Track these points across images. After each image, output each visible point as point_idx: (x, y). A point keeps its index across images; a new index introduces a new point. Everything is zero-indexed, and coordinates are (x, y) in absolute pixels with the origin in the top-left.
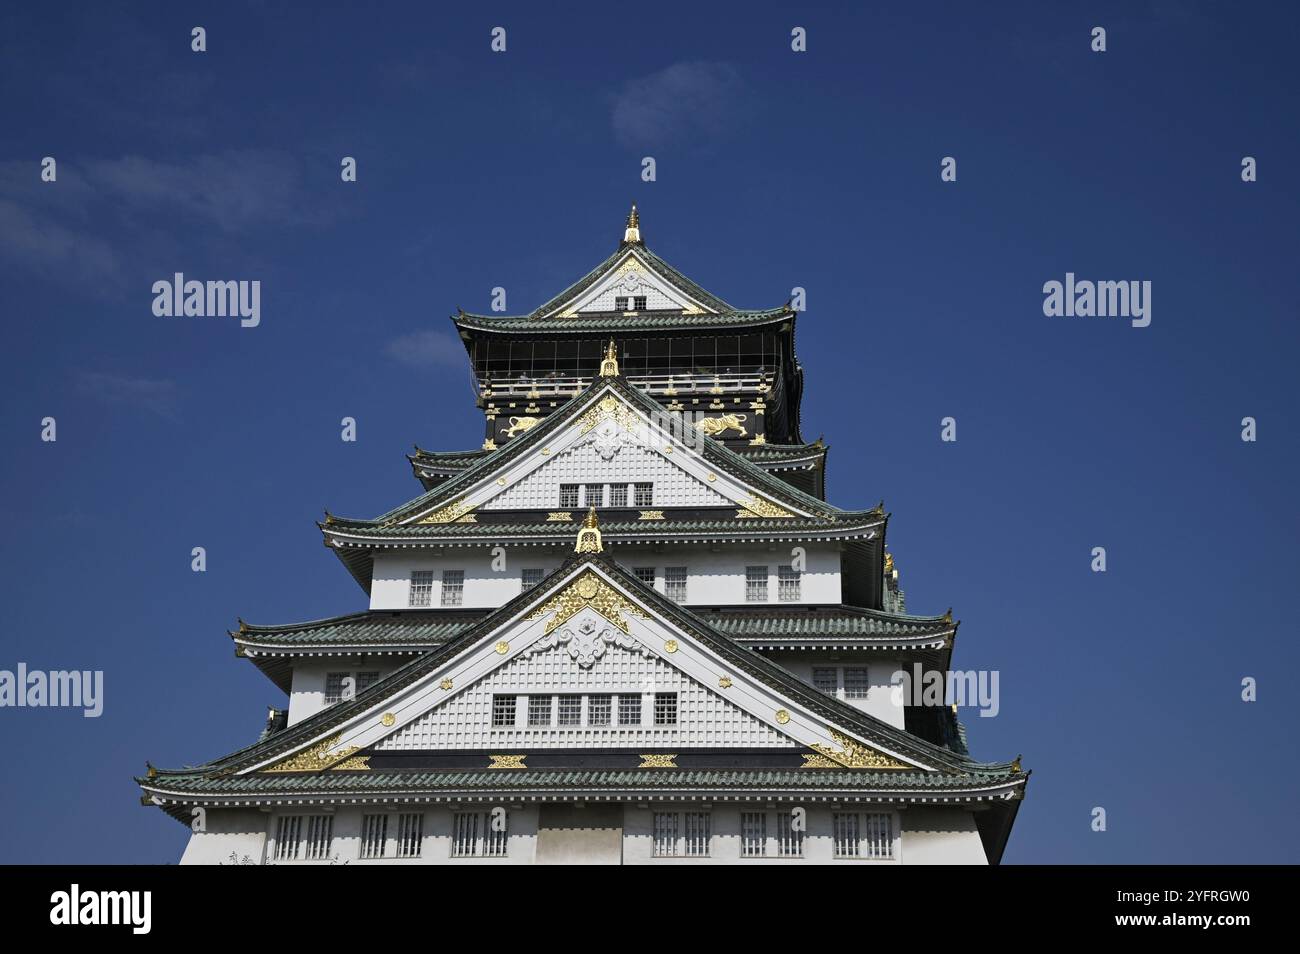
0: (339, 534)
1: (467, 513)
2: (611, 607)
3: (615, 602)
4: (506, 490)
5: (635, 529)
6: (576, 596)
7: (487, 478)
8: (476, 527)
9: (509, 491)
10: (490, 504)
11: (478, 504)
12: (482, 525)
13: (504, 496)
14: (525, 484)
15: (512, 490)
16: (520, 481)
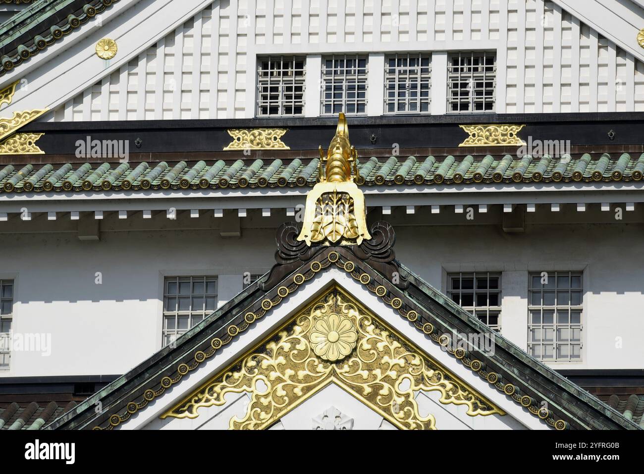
1: (20, 132)
2: (392, 382)
3: (401, 370)
4: (118, 71)
5: (449, 175)
6: (302, 354)
7: (68, 39)
8: (42, 171)
9: (126, 73)
10: (79, 107)
11: (48, 109)
12: (57, 166)
13: (114, 88)
14: (166, 55)
15: (134, 71)
16: (155, 46)
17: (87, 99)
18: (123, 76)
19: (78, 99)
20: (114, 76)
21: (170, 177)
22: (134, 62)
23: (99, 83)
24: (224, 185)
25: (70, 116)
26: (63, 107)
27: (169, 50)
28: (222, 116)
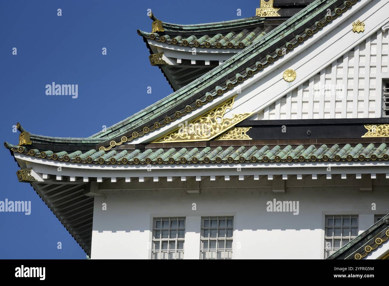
0: (40, 161)
1: (237, 126)
4: (296, 89)
7: (267, 70)
8: (251, 150)
9: (301, 90)
10: (273, 111)
11: (254, 112)
12: (259, 147)
13: (294, 99)
14: (326, 79)
15: (306, 89)
16: (319, 74)
17: (278, 106)
18: (300, 92)
19: (272, 106)
20: (294, 92)
21: (329, 154)
22: (306, 83)
23: (285, 97)
24: (362, 159)
25: (267, 117)
26: (263, 111)
27: (328, 76)
28: (361, 116)
